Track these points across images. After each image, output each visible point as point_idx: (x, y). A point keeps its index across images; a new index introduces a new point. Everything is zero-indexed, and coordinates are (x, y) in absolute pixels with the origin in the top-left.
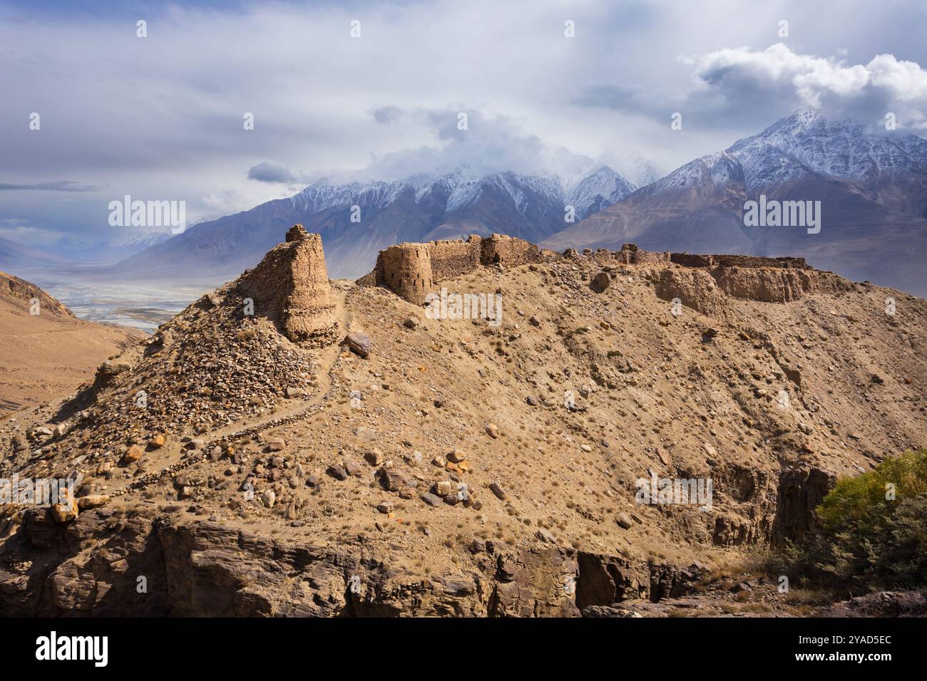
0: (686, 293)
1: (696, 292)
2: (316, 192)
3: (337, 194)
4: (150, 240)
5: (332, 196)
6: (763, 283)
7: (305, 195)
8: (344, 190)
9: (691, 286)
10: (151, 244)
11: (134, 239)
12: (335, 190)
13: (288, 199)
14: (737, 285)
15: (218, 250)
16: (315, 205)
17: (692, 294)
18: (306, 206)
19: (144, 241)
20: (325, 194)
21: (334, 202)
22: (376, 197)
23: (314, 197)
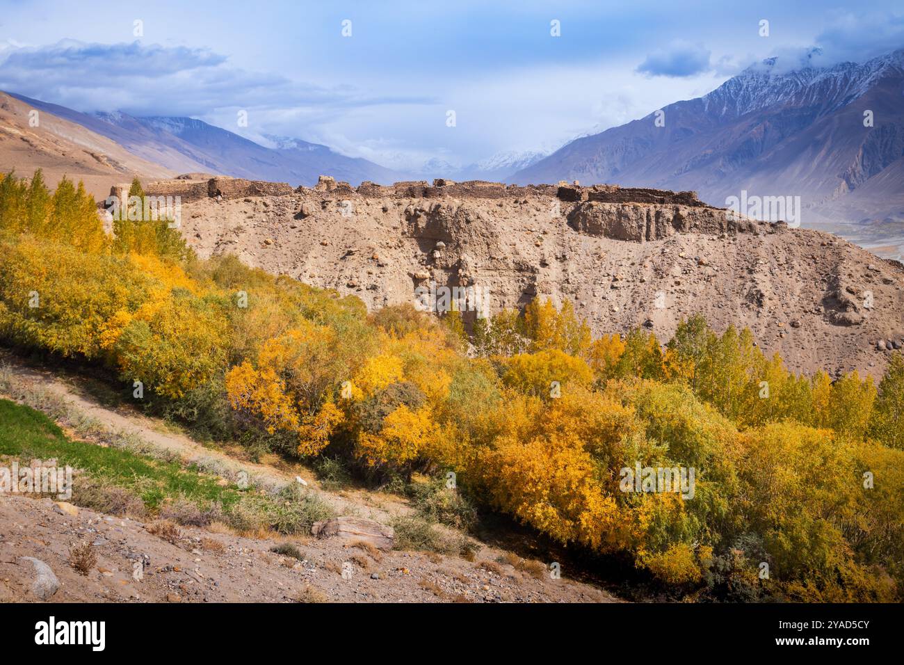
0: (444, 224)
1: (453, 224)
2: (741, 85)
3: (774, 87)
4: (522, 163)
5: (765, 90)
6: (620, 219)
7: (724, 92)
8: (785, 80)
9: (450, 218)
10: (524, 166)
11: (505, 161)
12: (771, 81)
13: (699, 99)
14: (590, 221)
15: (598, 175)
16: (739, 107)
17: (449, 226)
18: (725, 109)
19: (516, 163)
20: (755, 89)
21: (768, 100)
22: (835, 89)
23: (736, 95)
